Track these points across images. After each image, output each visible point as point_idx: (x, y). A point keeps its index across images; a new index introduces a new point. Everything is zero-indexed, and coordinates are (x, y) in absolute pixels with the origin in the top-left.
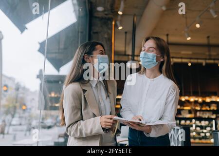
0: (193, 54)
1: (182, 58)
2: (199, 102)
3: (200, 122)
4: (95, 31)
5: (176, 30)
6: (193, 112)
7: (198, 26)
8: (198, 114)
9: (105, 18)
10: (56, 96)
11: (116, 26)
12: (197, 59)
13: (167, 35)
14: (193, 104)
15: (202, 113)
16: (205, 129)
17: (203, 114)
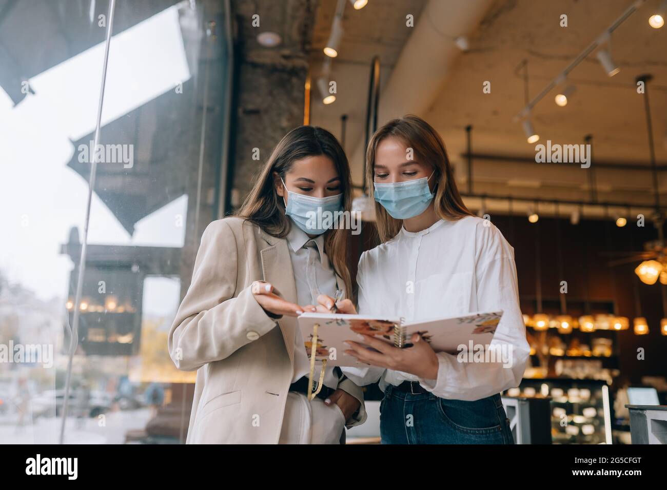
0: (544, 187)
1: (510, 198)
2: (562, 331)
3: (565, 393)
4: (250, 107)
5: (495, 113)
6: (544, 363)
7: (561, 100)
8: (560, 368)
9: (283, 70)
10: (121, 310)
11: (316, 95)
12: (556, 202)
13: (469, 129)
14: (543, 337)
15: (569, 363)
16: (581, 414)
17: (573, 367)
